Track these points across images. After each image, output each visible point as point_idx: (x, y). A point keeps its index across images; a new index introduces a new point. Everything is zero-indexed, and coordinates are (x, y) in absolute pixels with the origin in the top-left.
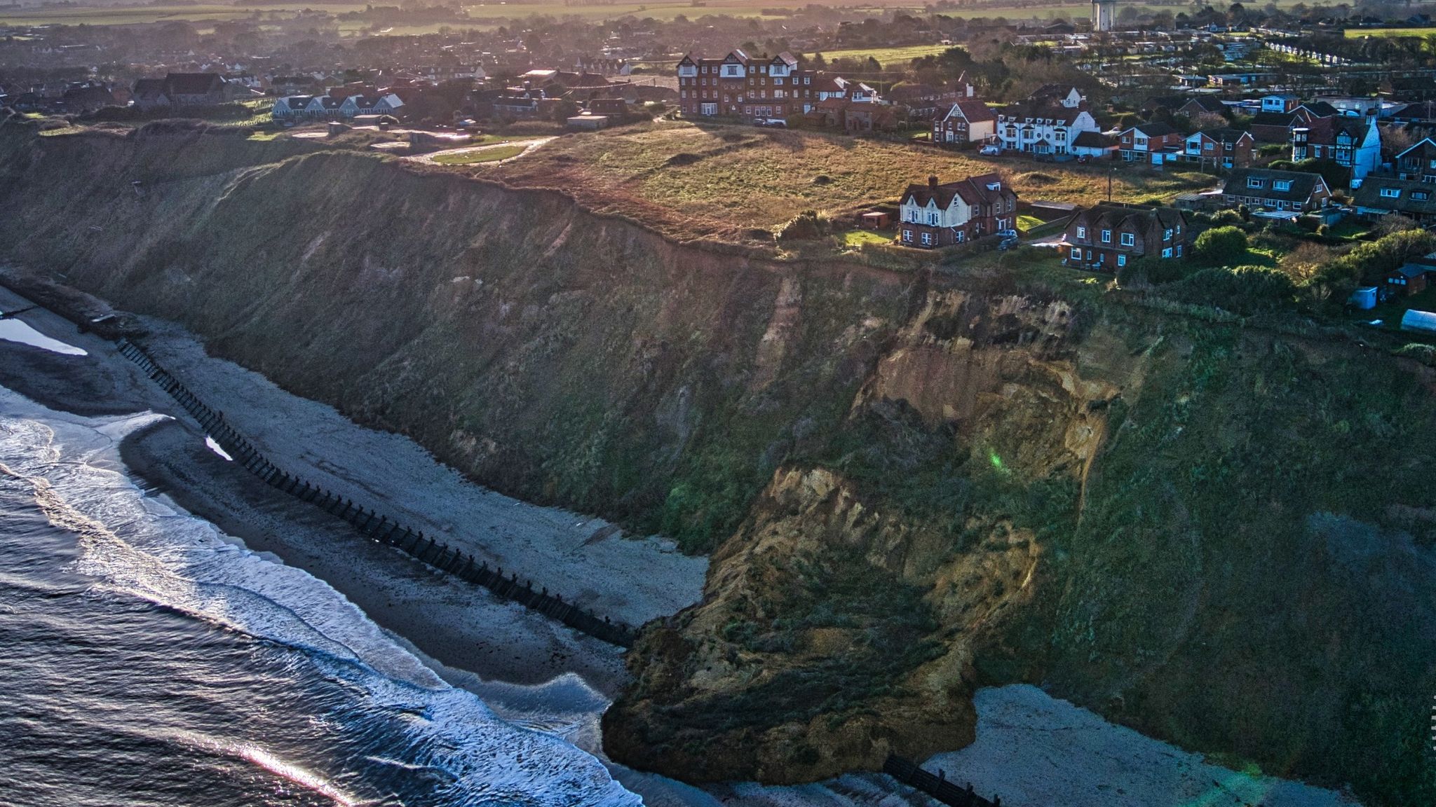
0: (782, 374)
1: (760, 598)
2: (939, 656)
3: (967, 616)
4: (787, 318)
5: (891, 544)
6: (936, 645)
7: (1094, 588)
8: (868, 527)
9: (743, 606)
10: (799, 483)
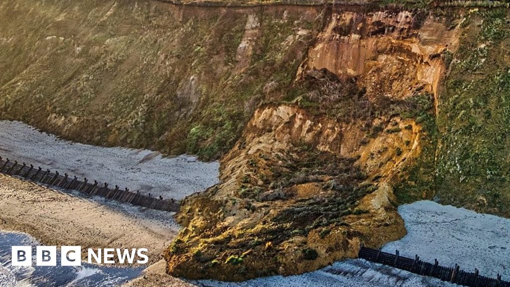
0: (252, 63)
1: (258, 175)
2: (374, 190)
3: (382, 170)
4: (252, 35)
5: (331, 139)
6: (370, 185)
7: (455, 143)
8: (316, 132)
9: (249, 180)
10: (271, 115)
